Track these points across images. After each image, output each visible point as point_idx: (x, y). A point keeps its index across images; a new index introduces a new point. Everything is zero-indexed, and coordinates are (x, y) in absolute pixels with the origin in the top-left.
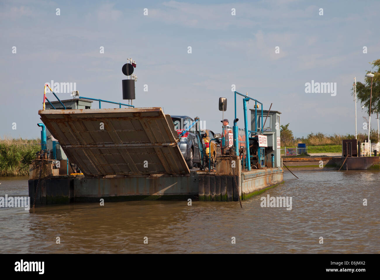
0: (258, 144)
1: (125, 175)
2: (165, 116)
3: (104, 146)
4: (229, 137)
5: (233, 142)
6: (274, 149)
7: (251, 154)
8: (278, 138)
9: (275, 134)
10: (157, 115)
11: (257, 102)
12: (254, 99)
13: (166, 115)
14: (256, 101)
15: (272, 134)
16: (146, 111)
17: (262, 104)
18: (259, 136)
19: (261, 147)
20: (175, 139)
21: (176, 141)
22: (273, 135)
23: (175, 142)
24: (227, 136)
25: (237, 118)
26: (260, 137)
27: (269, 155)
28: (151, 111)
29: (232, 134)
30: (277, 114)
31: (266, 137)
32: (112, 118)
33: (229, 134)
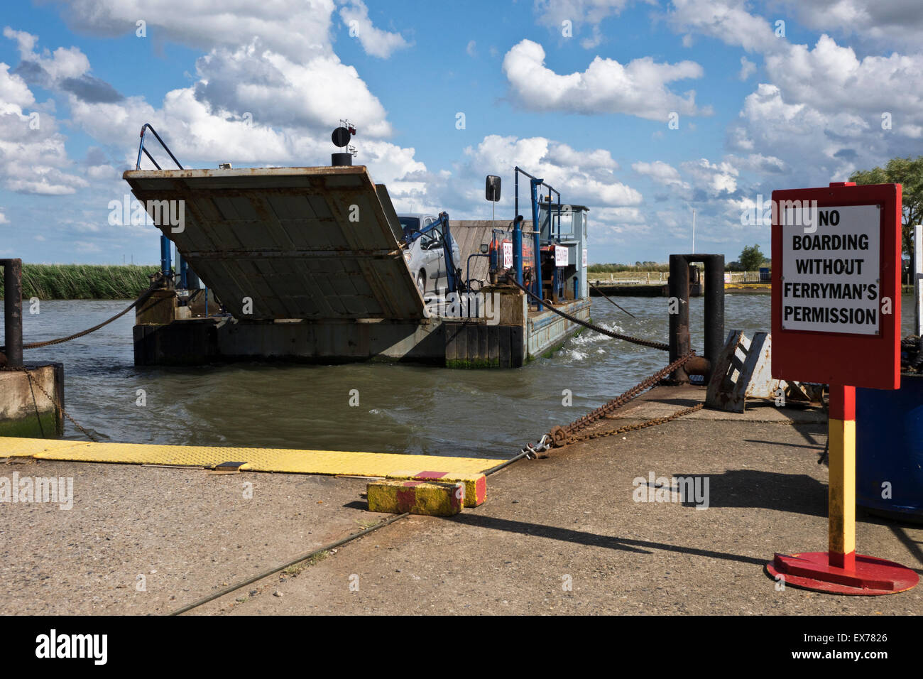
0: (553, 261)
1: (309, 320)
2: (375, 188)
3: (260, 254)
4: (505, 250)
5: (512, 260)
6: (577, 270)
7: (543, 279)
8: (583, 250)
9: (580, 244)
10: (359, 183)
11: (552, 191)
12: (548, 184)
13: (376, 185)
14: (550, 189)
15: (575, 245)
16: (334, 173)
17: (559, 195)
18: (557, 248)
19: (559, 267)
20: (398, 242)
21: (401, 246)
22: (577, 246)
23: (398, 249)
24: (501, 248)
25: (519, 214)
26: (558, 250)
27: (570, 280)
28: (344, 173)
29: (511, 245)
30: (583, 212)
31: (567, 249)
32: (268, 190)
33: (505, 244)
